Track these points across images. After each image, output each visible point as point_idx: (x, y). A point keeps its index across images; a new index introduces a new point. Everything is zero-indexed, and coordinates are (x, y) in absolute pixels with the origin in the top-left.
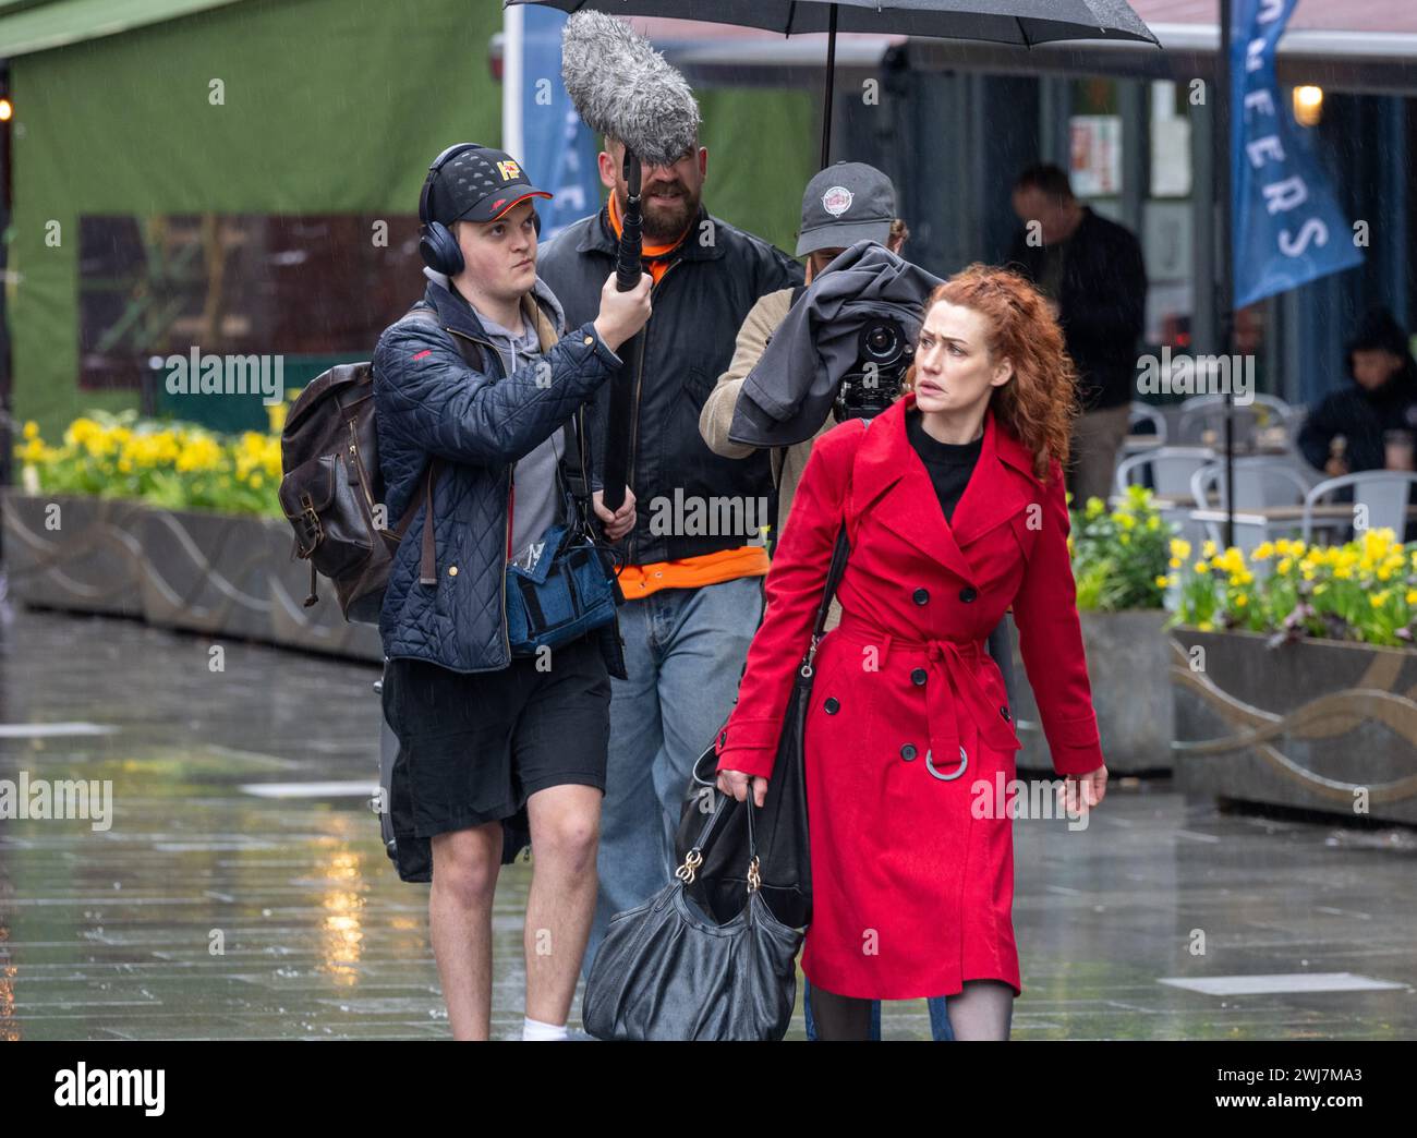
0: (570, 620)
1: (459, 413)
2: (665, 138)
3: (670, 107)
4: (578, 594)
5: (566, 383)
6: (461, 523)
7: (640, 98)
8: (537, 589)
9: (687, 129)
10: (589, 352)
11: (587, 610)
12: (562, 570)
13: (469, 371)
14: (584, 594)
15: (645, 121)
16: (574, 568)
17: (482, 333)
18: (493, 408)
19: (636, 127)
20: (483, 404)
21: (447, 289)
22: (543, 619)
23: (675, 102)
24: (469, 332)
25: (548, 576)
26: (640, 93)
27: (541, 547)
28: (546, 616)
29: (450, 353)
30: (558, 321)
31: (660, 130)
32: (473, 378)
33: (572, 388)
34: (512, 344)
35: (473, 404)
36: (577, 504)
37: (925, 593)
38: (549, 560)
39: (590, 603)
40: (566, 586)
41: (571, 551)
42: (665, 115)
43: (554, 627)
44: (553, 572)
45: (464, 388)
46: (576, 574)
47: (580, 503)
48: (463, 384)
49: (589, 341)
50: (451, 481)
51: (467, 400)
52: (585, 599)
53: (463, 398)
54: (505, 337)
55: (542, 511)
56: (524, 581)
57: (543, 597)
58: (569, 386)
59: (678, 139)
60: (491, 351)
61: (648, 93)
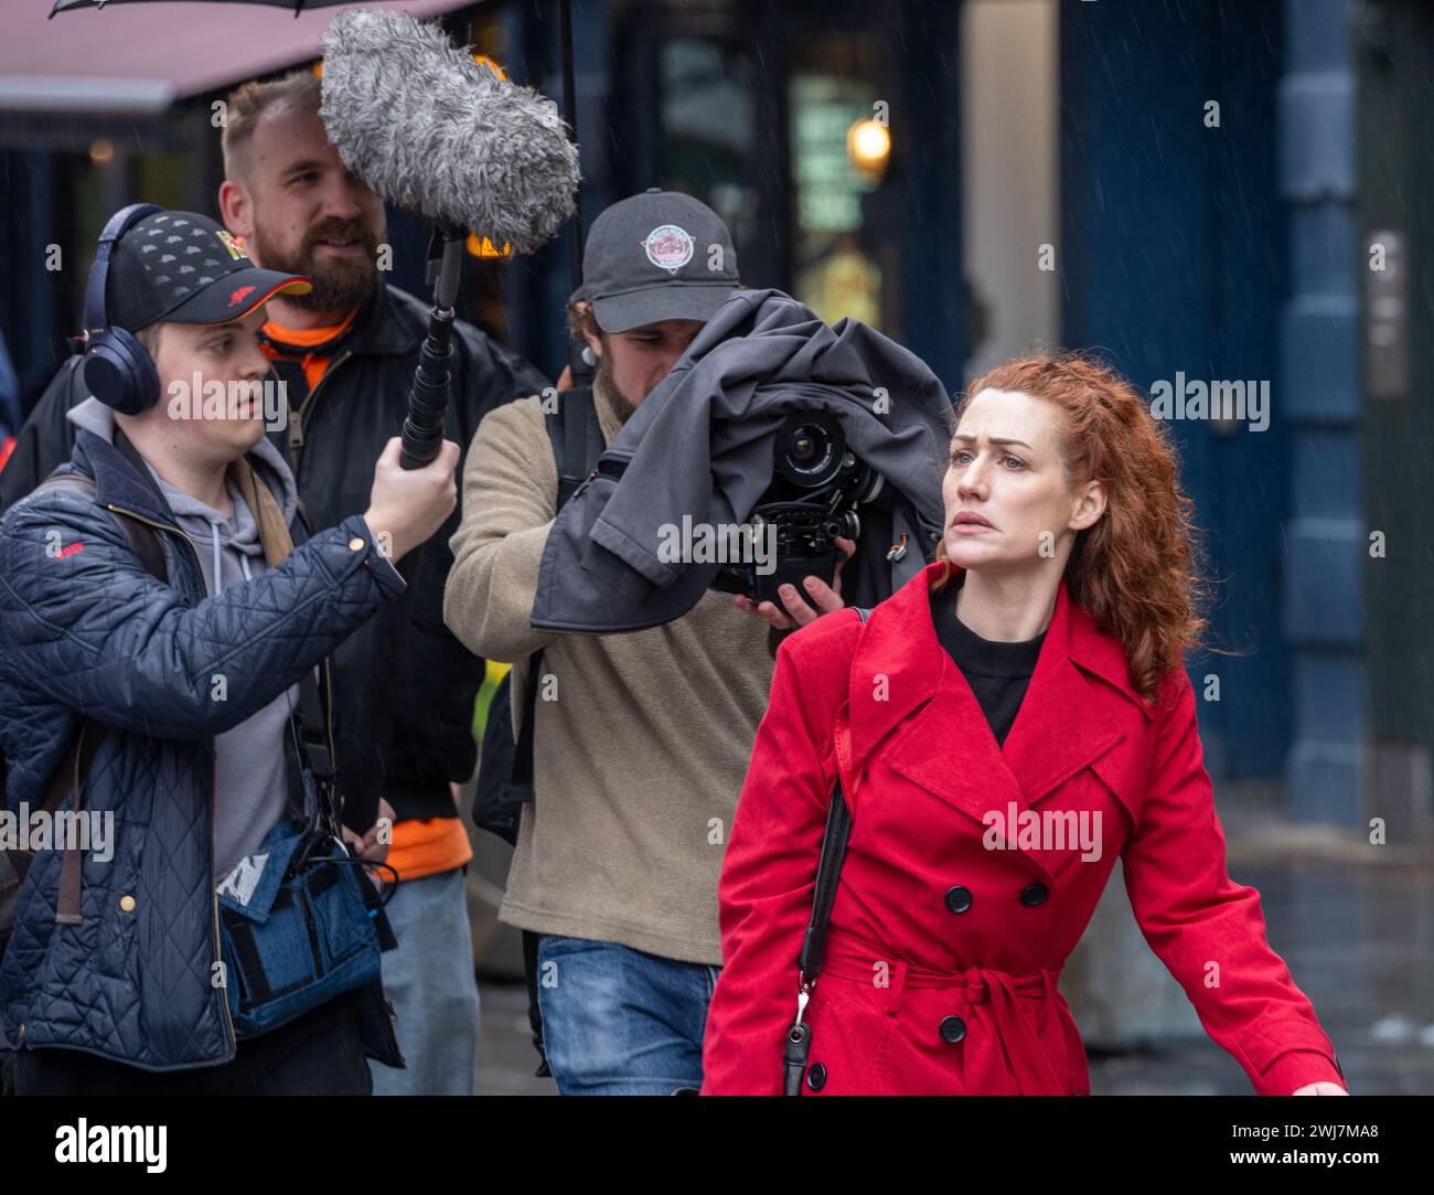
0: (309, 979)
1: (132, 650)
2: (531, 202)
3: (540, 152)
4: (320, 936)
5: (317, 610)
6: (137, 824)
7: (489, 137)
8: (254, 931)
9: (565, 189)
10: (358, 561)
11: (336, 962)
12: (296, 899)
13: (149, 579)
14: (332, 934)
15: (498, 175)
16: (315, 894)
17: (166, 513)
18: (192, 642)
19: (483, 186)
20: (174, 635)
21: (109, 440)
22: (265, 981)
23: (547, 144)
24: (145, 511)
25: (274, 909)
26: (487, 129)
27: (261, 859)
28: (268, 975)
29: (116, 548)
30: (285, 493)
31: (523, 189)
32: (154, 594)
33: (325, 620)
34: (215, 530)
35: (157, 637)
36: (319, 787)
37: (965, 894)
38: (275, 883)
39: (343, 949)
40: (303, 926)
41: (310, 865)
42: (533, 165)
43: (284, 991)
44: (281, 902)
45: (139, 610)
46: (317, 905)
47: (324, 785)
48: (137, 603)
49: (357, 544)
50: (115, 756)
51: (143, 630)
52: (333, 945)
53: (138, 627)
54: (203, 518)
55: (265, 801)
56: (234, 917)
57: (264, 944)
58: (320, 617)
59: (550, 206)
60: (178, 540)
61: (503, 130)
